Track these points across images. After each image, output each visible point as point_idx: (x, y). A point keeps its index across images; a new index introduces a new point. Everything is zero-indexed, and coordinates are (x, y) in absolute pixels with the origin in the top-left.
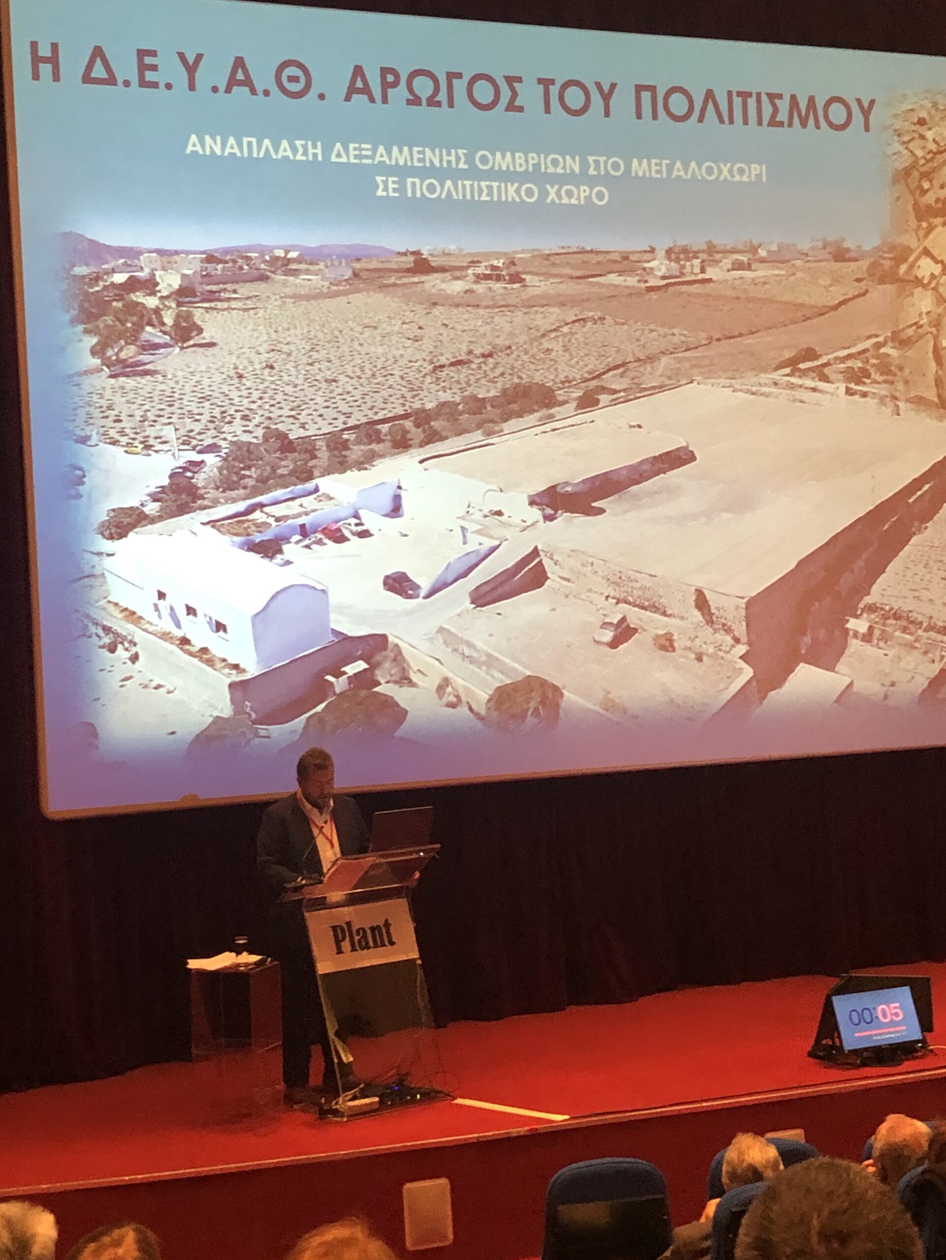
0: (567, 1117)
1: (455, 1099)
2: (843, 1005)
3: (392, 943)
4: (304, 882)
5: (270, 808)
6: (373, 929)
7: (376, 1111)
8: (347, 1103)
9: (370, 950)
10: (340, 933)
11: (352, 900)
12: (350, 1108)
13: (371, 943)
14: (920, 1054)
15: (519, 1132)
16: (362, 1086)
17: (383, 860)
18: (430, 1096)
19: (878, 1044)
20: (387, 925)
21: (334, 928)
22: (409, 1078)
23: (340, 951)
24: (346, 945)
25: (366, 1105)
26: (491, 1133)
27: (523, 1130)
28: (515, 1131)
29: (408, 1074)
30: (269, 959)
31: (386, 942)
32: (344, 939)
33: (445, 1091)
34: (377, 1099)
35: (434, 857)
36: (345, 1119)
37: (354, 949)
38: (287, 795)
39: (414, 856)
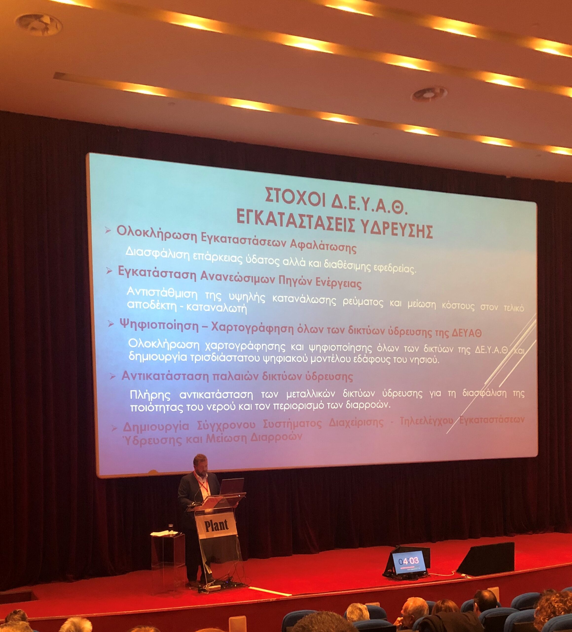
0: (291, 595)
1: (249, 587)
2: (396, 557)
3: (227, 529)
4: (195, 505)
5: (184, 477)
6: (220, 523)
7: (219, 590)
8: (209, 587)
9: (219, 531)
10: (208, 524)
11: (215, 512)
12: (210, 589)
13: (220, 529)
14: (425, 576)
15: (273, 600)
16: (214, 581)
17: (225, 498)
18: (239, 585)
19: (409, 572)
20: (226, 521)
21: (206, 522)
22: (232, 578)
23: (207, 531)
24: (210, 529)
25: (216, 588)
26: (262, 600)
27: (274, 599)
28: (271, 600)
29: (232, 577)
30: (181, 533)
31: (225, 528)
32: (209, 526)
33: (246, 584)
34: (220, 586)
35: (244, 497)
36: (208, 593)
37: (213, 530)
38: (190, 473)
39: (237, 496)
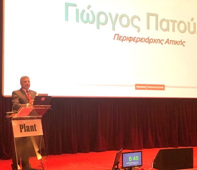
3: (36, 131)
6: (31, 126)
9: (30, 132)
10: (22, 127)
13: (30, 130)
20: (35, 125)
21: (20, 125)
23: (21, 131)
24: (23, 130)
31: (34, 130)
37: (25, 131)
